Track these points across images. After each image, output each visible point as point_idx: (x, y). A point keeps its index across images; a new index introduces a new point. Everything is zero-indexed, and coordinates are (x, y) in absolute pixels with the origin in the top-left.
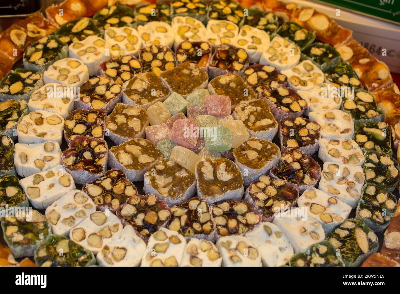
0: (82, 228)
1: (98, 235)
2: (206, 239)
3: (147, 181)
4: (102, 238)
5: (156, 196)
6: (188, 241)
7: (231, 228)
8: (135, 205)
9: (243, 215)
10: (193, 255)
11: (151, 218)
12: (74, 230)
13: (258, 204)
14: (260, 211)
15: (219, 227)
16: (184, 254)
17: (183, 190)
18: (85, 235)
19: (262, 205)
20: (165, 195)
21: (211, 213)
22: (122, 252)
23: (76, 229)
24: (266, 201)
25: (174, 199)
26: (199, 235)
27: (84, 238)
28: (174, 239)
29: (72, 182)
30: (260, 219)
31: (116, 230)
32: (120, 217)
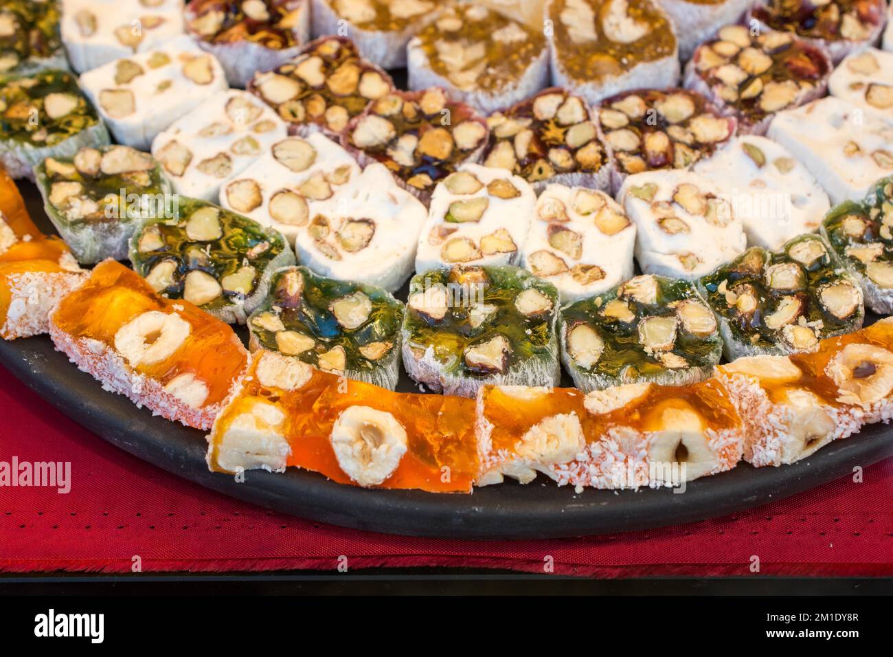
0: (251, 180)
1: (296, 194)
2: (586, 184)
3: (417, 60)
4: (308, 200)
5: (443, 92)
6: (538, 193)
7: (654, 152)
8: (389, 118)
9: (684, 124)
10: (557, 223)
11: (436, 144)
12: (231, 185)
13: (721, 94)
14: (730, 110)
15: (621, 156)
16: (530, 223)
17: (515, 72)
18: (261, 197)
19: (732, 96)
20: (469, 88)
21: (595, 121)
22: (364, 230)
23: (236, 182)
24: (743, 86)
25: (492, 95)
26: (567, 177)
27: (258, 204)
28: (500, 187)
29: (219, 72)
30: (730, 129)
31: (342, 179)
32: (351, 148)
